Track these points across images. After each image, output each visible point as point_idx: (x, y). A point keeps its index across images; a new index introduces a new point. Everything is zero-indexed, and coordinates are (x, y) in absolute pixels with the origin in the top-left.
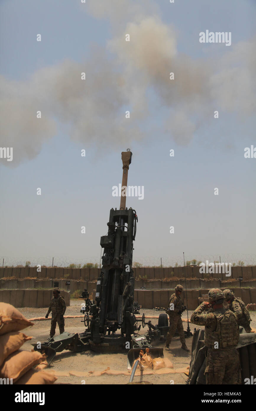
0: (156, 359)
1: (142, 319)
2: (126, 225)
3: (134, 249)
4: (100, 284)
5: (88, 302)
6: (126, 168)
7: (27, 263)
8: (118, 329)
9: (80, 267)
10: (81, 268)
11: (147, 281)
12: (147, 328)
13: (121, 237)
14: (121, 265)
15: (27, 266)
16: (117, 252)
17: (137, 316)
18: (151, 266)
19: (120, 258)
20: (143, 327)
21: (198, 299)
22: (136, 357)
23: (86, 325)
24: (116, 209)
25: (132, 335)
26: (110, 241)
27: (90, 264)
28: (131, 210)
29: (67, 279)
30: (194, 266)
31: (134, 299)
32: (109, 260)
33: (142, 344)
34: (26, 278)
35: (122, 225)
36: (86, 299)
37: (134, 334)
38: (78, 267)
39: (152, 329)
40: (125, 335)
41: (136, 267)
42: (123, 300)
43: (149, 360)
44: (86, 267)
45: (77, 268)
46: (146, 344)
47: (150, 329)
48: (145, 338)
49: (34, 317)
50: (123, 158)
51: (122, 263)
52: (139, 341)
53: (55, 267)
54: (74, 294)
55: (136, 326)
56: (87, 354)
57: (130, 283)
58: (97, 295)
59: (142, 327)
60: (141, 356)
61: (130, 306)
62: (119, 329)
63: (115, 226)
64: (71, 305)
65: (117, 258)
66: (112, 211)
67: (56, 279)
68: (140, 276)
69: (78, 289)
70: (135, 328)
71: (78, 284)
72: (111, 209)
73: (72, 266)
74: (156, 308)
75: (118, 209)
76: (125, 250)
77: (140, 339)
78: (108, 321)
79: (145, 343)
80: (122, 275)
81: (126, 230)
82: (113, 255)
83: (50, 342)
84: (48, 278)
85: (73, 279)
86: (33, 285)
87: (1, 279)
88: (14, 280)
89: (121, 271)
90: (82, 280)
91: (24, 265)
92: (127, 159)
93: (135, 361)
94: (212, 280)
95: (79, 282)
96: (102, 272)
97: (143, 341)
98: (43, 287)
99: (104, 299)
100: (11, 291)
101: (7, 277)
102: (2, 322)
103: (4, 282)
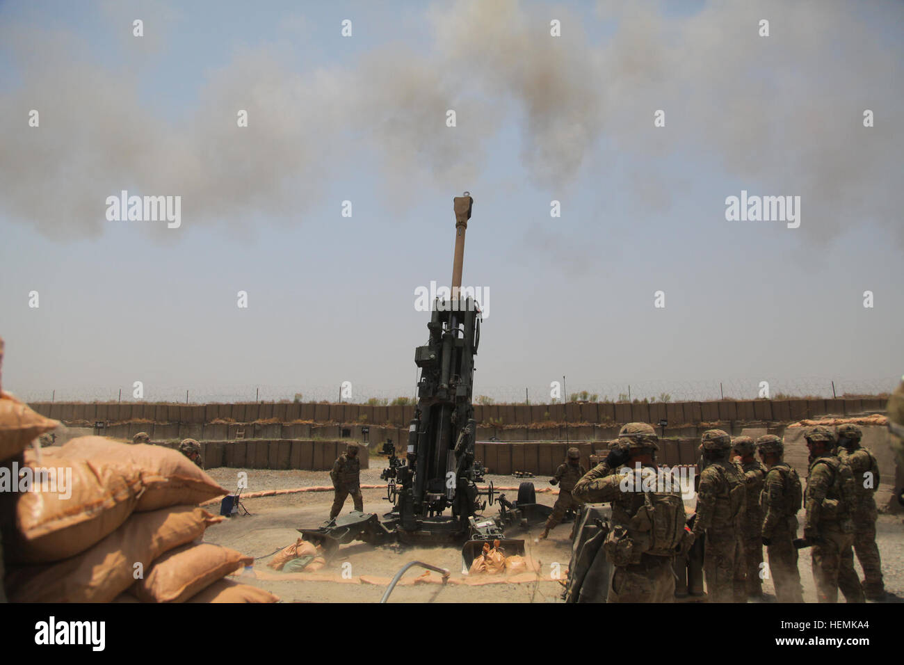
0: (512, 558)
1: (487, 491)
2: (461, 326)
3: (475, 370)
4: (414, 430)
5: (393, 461)
6: (461, 225)
7: (296, 397)
8: (446, 508)
9: (386, 403)
10: (388, 405)
11: (502, 428)
12: (497, 506)
13: (452, 349)
14: (452, 397)
15: (297, 401)
16: (445, 374)
17: (480, 486)
18: (510, 402)
19: (450, 385)
20: (491, 505)
21: (589, 458)
22: (477, 555)
23: (392, 500)
25: (471, 518)
26: (432, 356)
27: (404, 398)
29: (365, 423)
30: (584, 402)
31: (474, 458)
32: (431, 389)
33: (488, 532)
34: (295, 422)
35: (454, 327)
37: (475, 516)
38: (382, 403)
39: (507, 508)
40: (459, 517)
41: (482, 404)
42: (455, 459)
43: (499, 560)
44: (396, 404)
45: (381, 405)
46: (495, 533)
47: (503, 509)
48: (494, 523)
49: (306, 486)
50: (456, 209)
51: (454, 395)
52: (483, 527)
53: (343, 402)
54: (376, 450)
55: (477, 504)
56: (393, 548)
57: (468, 430)
58: (410, 449)
59: (488, 504)
60: (486, 552)
61: (467, 468)
62: (448, 507)
63: (441, 330)
64: (370, 465)
65: (445, 386)
67: (346, 424)
68: (491, 419)
69: (380, 440)
70: (477, 506)
71: (383, 432)
73: (373, 402)
74: (517, 472)
76: (458, 371)
77: (483, 523)
78: (428, 494)
79: (493, 531)
80: (454, 414)
81: (461, 336)
82: (437, 379)
83: (329, 528)
84: (331, 421)
85: (374, 424)
86: (307, 432)
87: (253, 423)
88: (276, 424)
89: (451, 408)
90: (389, 426)
91: (292, 400)
92: (464, 210)
93: (475, 561)
94: (615, 426)
95: (386, 429)
96: (418, 411)
97: (489, 529)
98: (323, 436)
99: (422, 456)
100: (269, 442)
101: (264, 419)
102: (143, 484)
103: (259, 427)
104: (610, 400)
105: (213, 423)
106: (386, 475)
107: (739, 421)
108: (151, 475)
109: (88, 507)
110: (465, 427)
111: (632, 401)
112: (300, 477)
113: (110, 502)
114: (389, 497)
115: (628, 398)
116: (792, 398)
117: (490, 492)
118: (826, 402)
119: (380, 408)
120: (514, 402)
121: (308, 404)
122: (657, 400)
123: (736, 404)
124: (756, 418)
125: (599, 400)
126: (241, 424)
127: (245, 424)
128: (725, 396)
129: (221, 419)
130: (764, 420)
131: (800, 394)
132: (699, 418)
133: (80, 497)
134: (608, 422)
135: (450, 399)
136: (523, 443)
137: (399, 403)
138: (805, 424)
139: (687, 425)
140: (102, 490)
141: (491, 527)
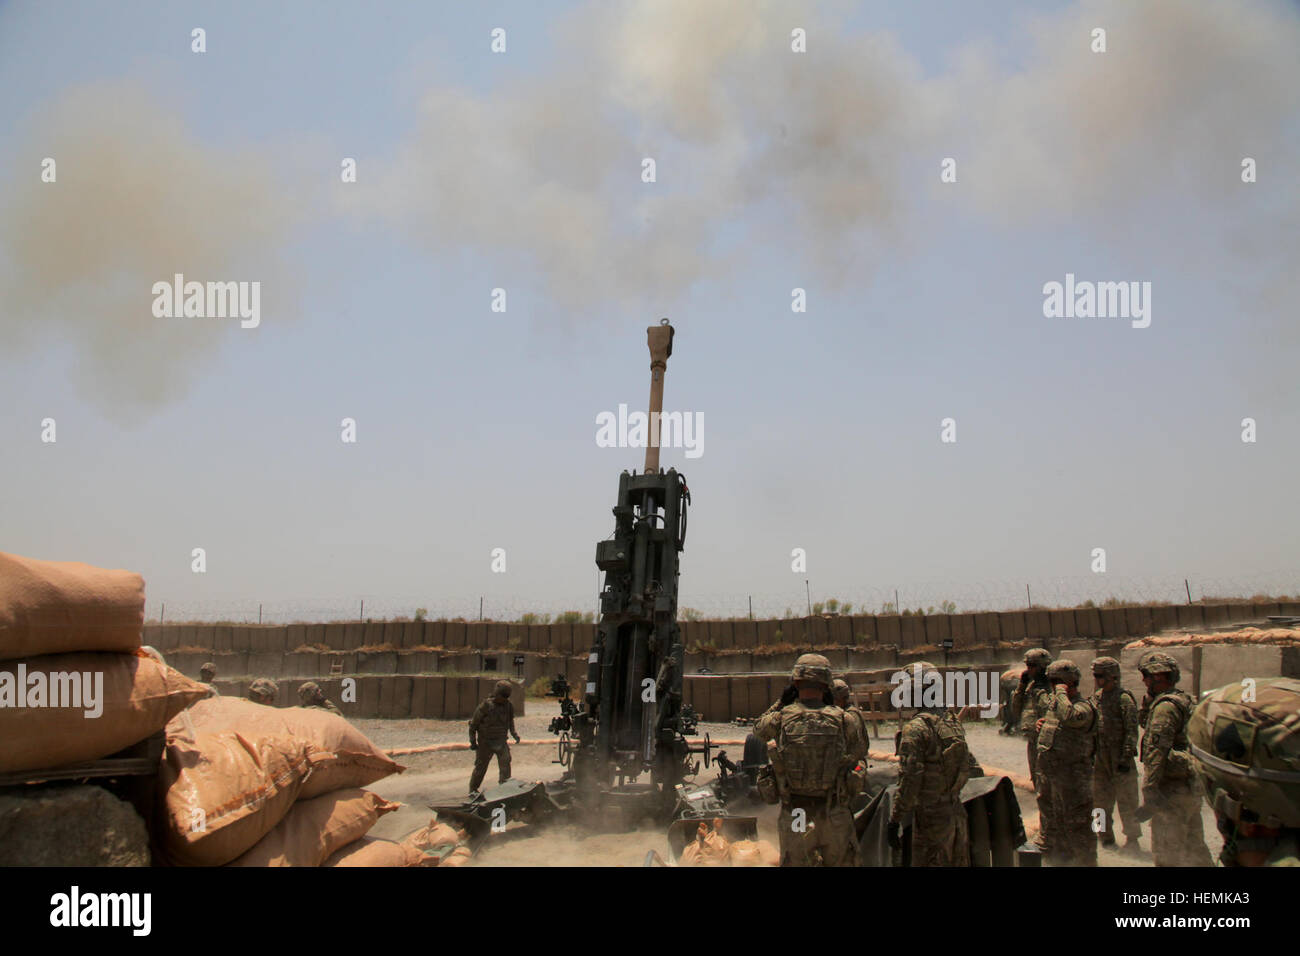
0: (740, 844)
1: (702, 747)
2: (661, 511)
3: (680, 574)
4: (596, 661)
5: (567, 706)
6: (658, 367)
7: (417, 613)
8: (643, 772)
9: (547, 620)
10: (551, 622)
11: (714, 654)
12: (715, 769)
13: (648, 544)
14: (649, 614)
15: (419, 619)
16: (638, 580)
17: (689, 739)
18: (726, 616)
19: (646, 596)
20: (707, 767)
22: (690, 840)
23: (565, 761)
24: (635, 472)
25: (678, 786)
26: (621, 555)
27: (573, 613)
28: (674, 474)
29: (517, 649)
30: (832, 615)
31: (682, 699)
32: (620, 601)
33: (704, 807)
34: (416, 649)
35: (650, 512)
36: (563, 699)
37: (684, 783)
38: (542, 620)
39: (729, 772)
40: (661, 785)
41: (686, 620)
43: (722, 847)
44: (563, 622)
45: (540, 622)
46: (714, 808)
47: (724, 772)
48: (712, 793)
49: (436, 742)
50: (651, 343)
51: (653, 609)
52: (697, 799)
53: (486, 620)
54: (534, 687)
55: (687, 766)
57: (673, 659)
58: (591, 688)
59: (702, 765)
60: (702, 838)
61: (672, 714)
62: (646, 771)
63: (632, 516)
64: (526, 712)
65: (640, 597)
66: (625, 478)
67: (490, 652)
68: (698, 642)
69: (543, 674)
70: (686, 770)
71: (544, 663)
72: (622, 471)
73: (529, 618)
74: (738, 718)
75: (640, 472)
76: (657, 576)
77: (698, 795)
78: (618, 751)
79: (711, 806)
80: (652, 637)
81: (660, 525)
82: (628, 588)
84: (469, 647)
85: (531, 651)
86: (434, 665)
87: (356, 651)
88: (388, 652)
89: (649, 628)
90: (552, 653)
91: (412, 617)
92: (662, 343)
93: (687, 849)
94: (877, 649)
95: (547, 658)
96: (601, 632)
97: (706, 801)
98: (458, 669)
99: (608, 699)
100: (380, 679)
101: (372, 645)
102: (309, 763)
103: (364, 656)
104: (869, 611)
105: (297, 651)
106: (557, 726)
107: (1054, 639)
108: (318, 750)
109: (249, 797)
110: (669, 655)
111: (901, 613)
112: (427, 730)
113: (272, 790)
114: (561, 759)
115: (894, 609)
116: (1130, 604)
117: (706, 748)
118: (1178, 609)
119: (539, 627)
120: (731, 616)
121: (435, 623)
122: (937, 610)
123: (1050, 615)
124: (1079, 634)
125: (853, 612)
126: (338, 652)
127: (343, 652)
128: (1034, 602)
129: (309, 645)
130: (1090, 637)
131: (1141, 598)
132: (997, 634)
133: (240, 785)
134: (867, 643)
135: (645, 616)
136: (747, 676)
137: (566, 620)
138: (1149, 643)
139: (981, 645)
140: (263, 774)
141: (708, 800)
